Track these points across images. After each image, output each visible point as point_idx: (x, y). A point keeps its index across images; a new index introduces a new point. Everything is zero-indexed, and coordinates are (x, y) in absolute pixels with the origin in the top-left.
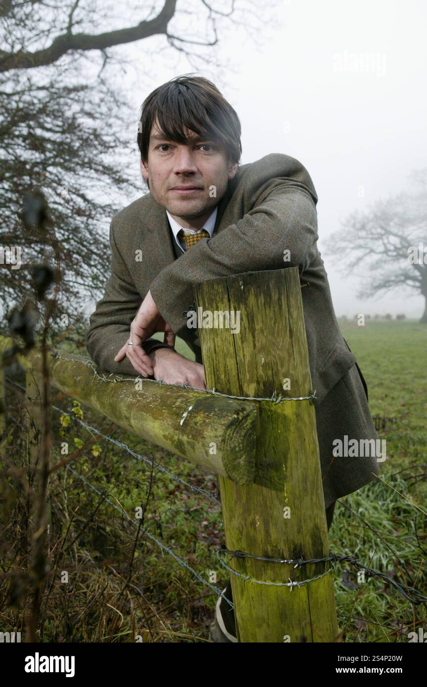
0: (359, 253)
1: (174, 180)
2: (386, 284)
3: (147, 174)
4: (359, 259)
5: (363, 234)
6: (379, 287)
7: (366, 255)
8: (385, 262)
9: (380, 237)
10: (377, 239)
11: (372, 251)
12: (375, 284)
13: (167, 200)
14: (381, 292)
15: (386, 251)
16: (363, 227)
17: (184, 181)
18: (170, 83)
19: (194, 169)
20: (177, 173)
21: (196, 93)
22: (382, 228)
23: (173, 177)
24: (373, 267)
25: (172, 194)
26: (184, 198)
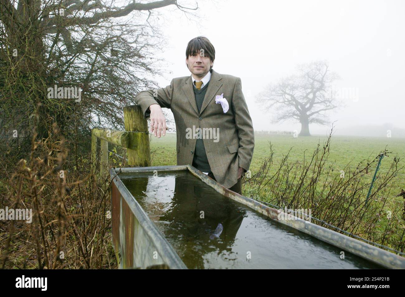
0: (272, 102)
1: (196, 64)
2: (284, 117)
3: (187, 63)
4: (272, 105)
5: (274, 93)
6: (281, 118)
7: (275, 103)
8: (283, 106)
9: (282, 95)
10: (280, 96)
11: (278, 101)
12: (279, 117)
13: (193, 70)
14: (282, 120)
15: (284, 102)
16: (274, 90)
17: (198, 65)
18: (196, 38)
19: (201, 61)
20: (197, 62)
21: (203, 41)
22: (282, 91)
23: (195, 63)
24: (278, 109)
25: (195, 68)
26: (198, 70)
